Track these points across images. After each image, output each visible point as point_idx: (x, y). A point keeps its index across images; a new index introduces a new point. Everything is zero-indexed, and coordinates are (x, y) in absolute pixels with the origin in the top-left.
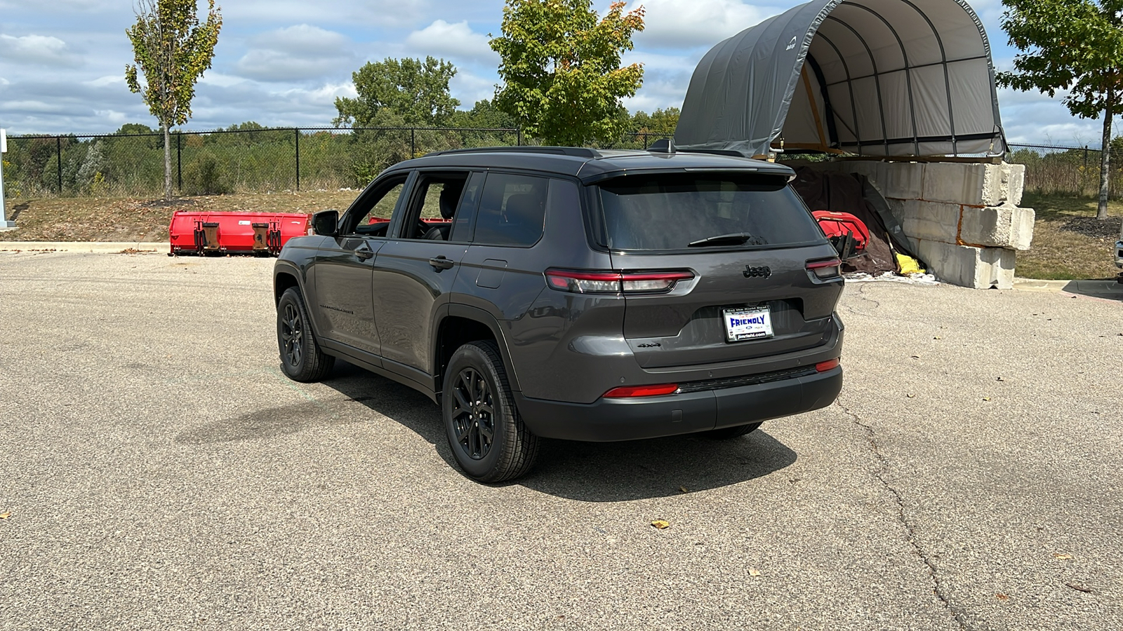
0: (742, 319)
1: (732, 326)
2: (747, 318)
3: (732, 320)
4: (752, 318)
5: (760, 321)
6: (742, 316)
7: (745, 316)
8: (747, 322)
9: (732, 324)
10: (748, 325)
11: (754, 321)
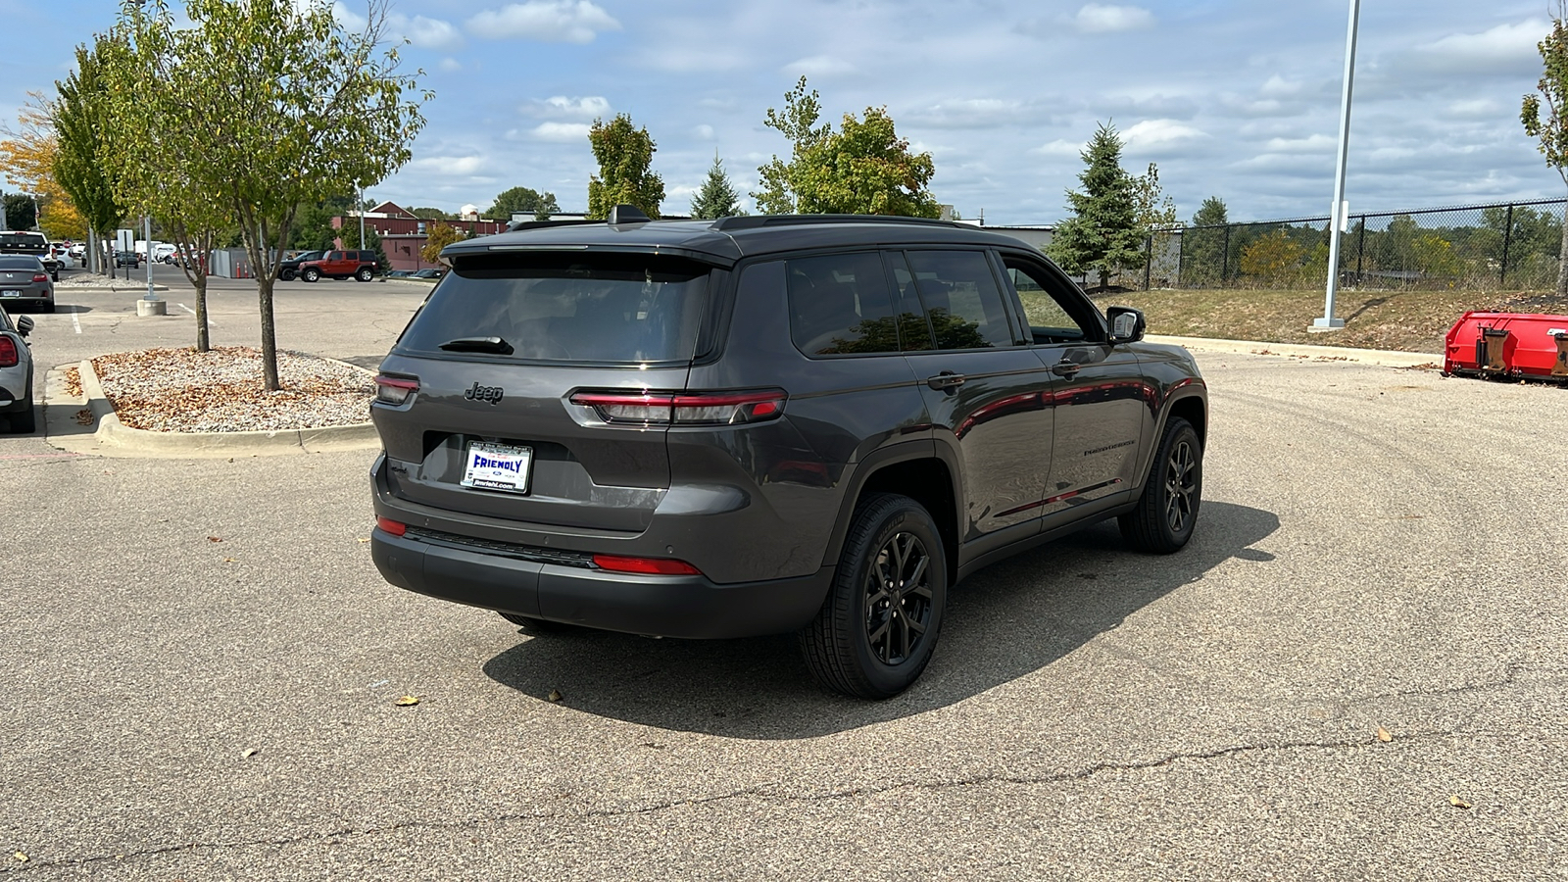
0: (492, 459)
1: (475, 466)
2: (498, 460)
3: (477, 457)
4: (505, 461)
5: (515, 467)
6: (492, 454)
7: (496, 456)
8: (497, 464)
9: (476, 464)
10: (497, 470)
11: (507, 465)
